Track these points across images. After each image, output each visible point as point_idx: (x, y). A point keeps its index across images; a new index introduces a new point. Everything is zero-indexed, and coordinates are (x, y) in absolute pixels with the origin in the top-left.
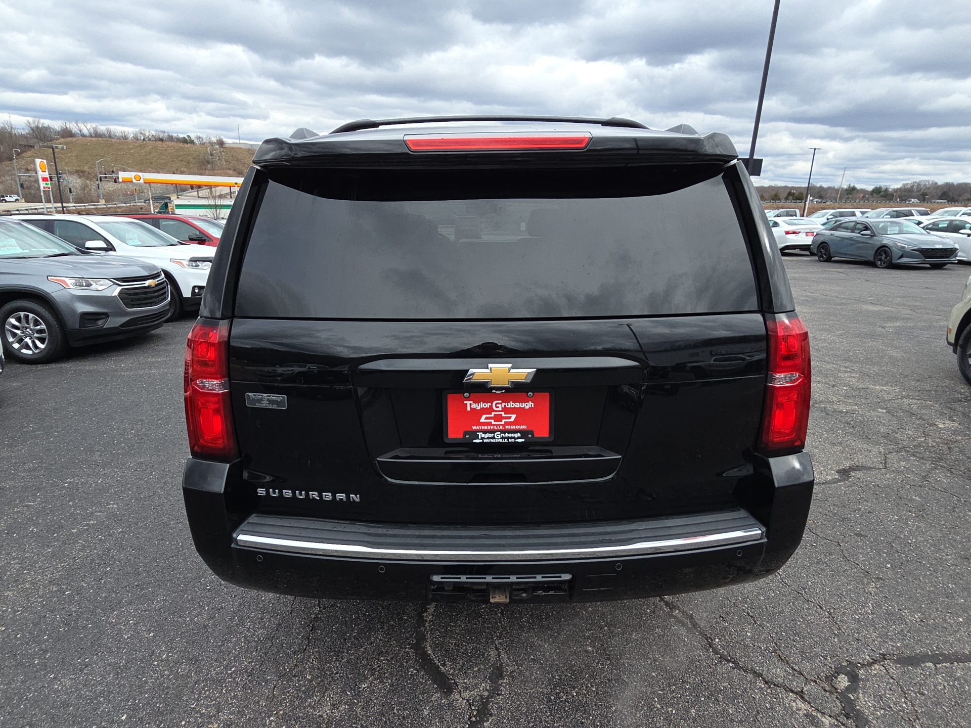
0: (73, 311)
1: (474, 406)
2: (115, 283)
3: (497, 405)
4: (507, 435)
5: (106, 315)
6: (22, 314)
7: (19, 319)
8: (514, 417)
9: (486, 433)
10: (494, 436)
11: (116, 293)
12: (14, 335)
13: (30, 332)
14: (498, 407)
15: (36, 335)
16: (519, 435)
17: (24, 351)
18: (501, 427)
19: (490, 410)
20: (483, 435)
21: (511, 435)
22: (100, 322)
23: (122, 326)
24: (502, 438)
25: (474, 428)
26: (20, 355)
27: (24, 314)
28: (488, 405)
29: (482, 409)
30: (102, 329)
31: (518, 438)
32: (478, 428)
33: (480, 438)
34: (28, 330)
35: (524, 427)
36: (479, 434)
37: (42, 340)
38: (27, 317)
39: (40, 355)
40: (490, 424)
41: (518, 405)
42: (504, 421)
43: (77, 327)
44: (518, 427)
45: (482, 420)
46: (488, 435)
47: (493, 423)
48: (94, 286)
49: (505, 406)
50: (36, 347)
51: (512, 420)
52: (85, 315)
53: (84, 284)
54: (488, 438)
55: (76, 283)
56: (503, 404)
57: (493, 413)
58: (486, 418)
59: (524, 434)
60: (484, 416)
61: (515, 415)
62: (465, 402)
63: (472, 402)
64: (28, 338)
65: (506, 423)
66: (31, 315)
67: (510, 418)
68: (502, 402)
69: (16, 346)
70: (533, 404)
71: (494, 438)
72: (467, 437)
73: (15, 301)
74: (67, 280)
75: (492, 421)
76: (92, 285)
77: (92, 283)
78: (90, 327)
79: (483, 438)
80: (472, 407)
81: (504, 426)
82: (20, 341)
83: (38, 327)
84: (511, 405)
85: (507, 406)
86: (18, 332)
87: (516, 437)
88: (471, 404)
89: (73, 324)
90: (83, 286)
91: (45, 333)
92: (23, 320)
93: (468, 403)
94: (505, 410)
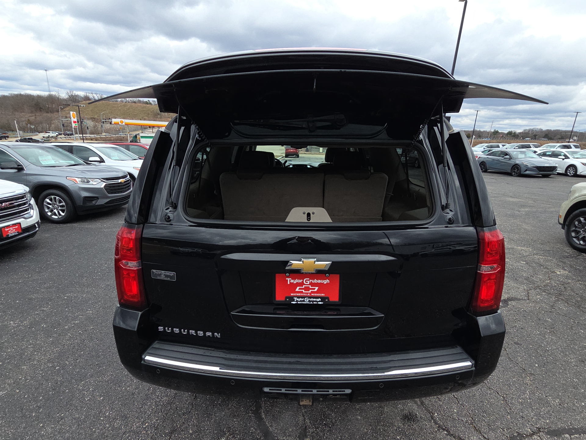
0: (80, 196)
1: (292, 281)
2: (102, 181)
3: (307, 281)
4: (312, 299)
5: (97, 198)
6: (53, 197)
7: (51, 200)
8: (317, 288)
9: (299, 298)
10: (304, 300)
11: (103, 186)
12: (48, 208)
13: (57, 206)
14: (307, 282)
15: (60, 208)
16: (320, 299)
17: (54, 217)
18: (309, 294)
19: (302, 284)
20: (297, 299)
21: (314, 300)
22: (94, 202)
23: (106, 203)
24: (309, 301)
25: (292, 294)
26: (52, 219)
27: (54, 197)
28: (301, 281)
29: (297, 283)
30: (94, 206)
31: (319, 301)
32: (294, 294)
33: (295, 301)
34: (56, 205)
35: (323, 295)
36: (295, 298)
37: (63, 211)
38: (55, 198)
39: (62, 219)
40: (302, 292)
41: (319, 281)
42: (310, 290)
43: (82, 204)
44: (319, 295)
45: (297, 290)
46: (301, 299)
47: (304, 292)
48: (91, 182)
49: (311, 282)
50: (60, 215)
51: (316, 290)
52: (86, 198)
53: (86, 181)
54: (301, 301)
55: (81, 181)
56: (310, 280)
57: (304, 286)
58: (300, 289)
59: (323, 299)
60: (298, 288)
61: (318, 288)
62: (287, 279)
63: (291, 279)
64: (55, 210)
65: (312, 292)
66: (57, 198)
67: (314, 289)
68: (310, 279)
69: (49, 214)
70: (329, 281)
71: (304, 301)
72: (288, 300)
73: (49, 190)
74: (76, 179)
75: (303, 290)
76: (90, 182)
77: (90, 181)
78: (89, 204)
79: (297, 301)
80: (291, 282)
81: (310, 294)
82: (51, 211)
83: (61, 204)
84: (315, 281)
85: (313, 282)
86: (50, 206)
87: (318, 301)
88: (290, 280)
89: (80, 203)
90: (85, 182)
91: (65, 207)
92: (53, 200)
93: (289, 279)
94: (311, 284)
